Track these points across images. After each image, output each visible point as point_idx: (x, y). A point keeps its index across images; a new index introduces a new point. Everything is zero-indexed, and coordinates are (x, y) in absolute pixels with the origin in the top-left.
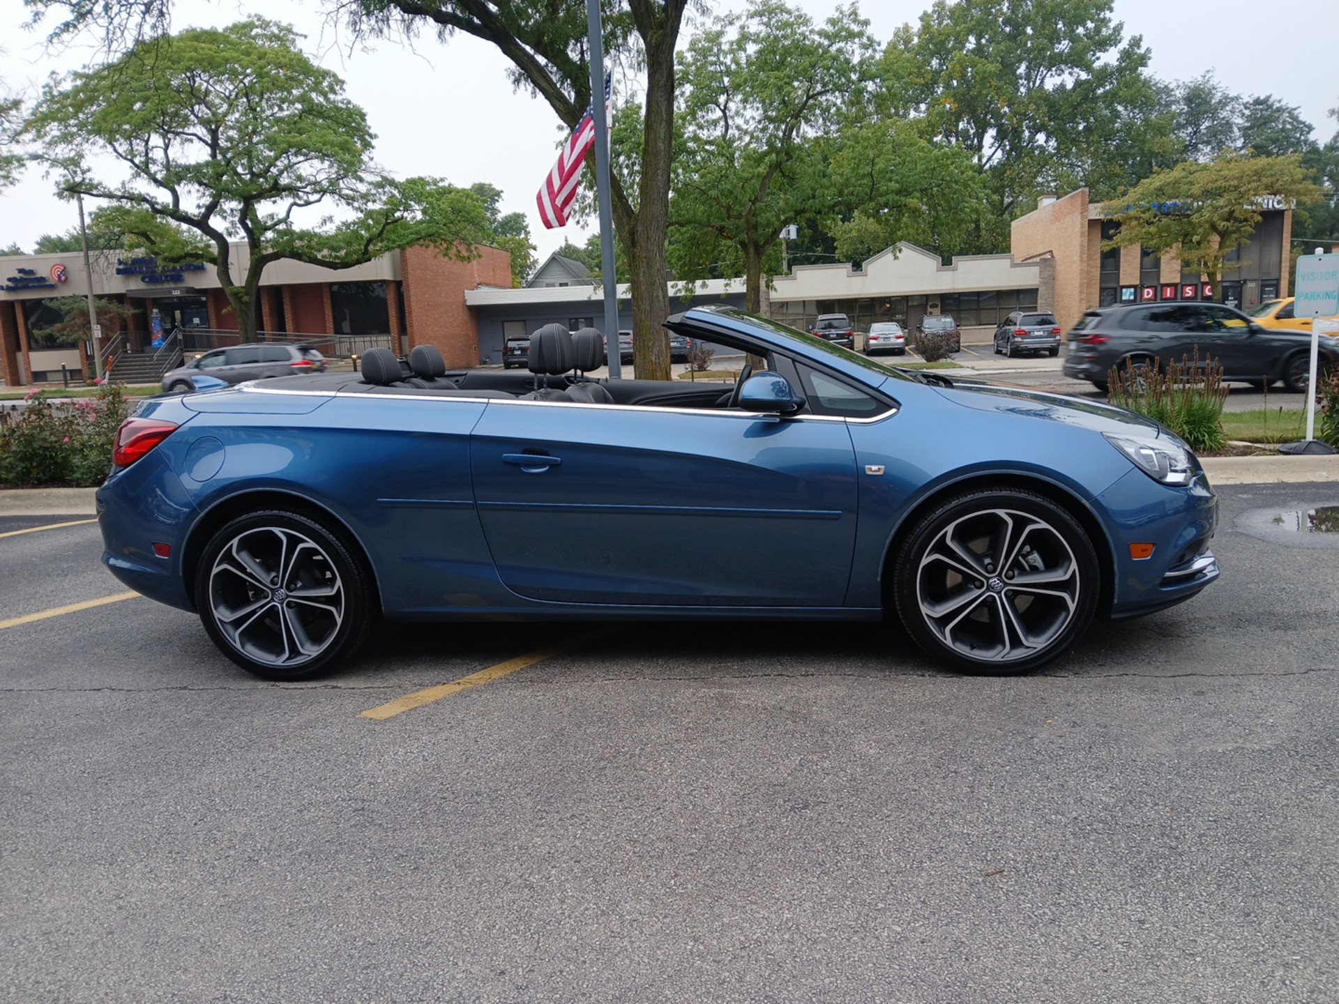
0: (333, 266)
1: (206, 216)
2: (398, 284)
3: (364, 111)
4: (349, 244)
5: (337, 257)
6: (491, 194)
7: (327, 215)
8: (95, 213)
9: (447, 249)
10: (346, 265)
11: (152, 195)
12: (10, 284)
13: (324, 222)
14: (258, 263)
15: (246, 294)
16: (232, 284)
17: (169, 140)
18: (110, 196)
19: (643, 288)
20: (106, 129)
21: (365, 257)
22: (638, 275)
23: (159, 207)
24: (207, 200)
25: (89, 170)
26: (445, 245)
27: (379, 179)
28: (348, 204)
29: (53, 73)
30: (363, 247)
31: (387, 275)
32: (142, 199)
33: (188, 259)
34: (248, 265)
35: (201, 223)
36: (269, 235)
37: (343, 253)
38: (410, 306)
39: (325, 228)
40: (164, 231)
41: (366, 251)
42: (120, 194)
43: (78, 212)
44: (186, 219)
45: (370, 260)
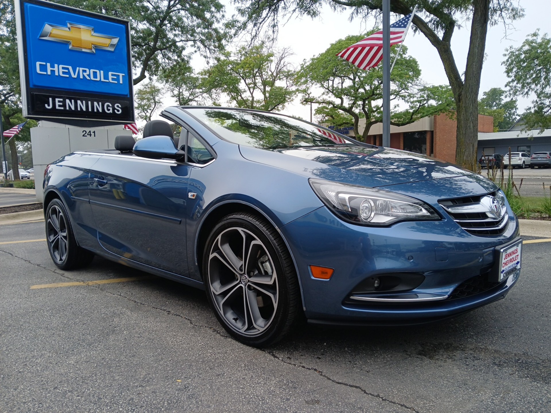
0: (398, 125)
1: (351, 108)
2: (432, 132)
3: (417, 60)
4: (405, 115)
5: (400, 121)
6: (500, 92)
7: (397, 104)
8: (317, 109)
9: (452, 116)
10: (403, 124)
11: (334, 101)
12: (295, 137)
13: (395, 107)
14: (369, 125)
15: (363, 138)
16: (358, 134)
17: (344, 80)
18: (319, 103)
19: (462, 122)
20: (322, 79)
21: (411, 121)
22: (460, 116)
23: (335, 105)
24: (352, 102)
25: (311, 93)
26: (451, 114)
27: (423, 88)
28: (403, 99)
29: (304, 59)
30: (410, 117)
31: (427, 128)
32: (329, 103)
33: (344, 125)
34: (365, 126)
35: (349, 111)
36: (375, 114)
37: (402, 119)
38: (435, 141)
39: (396, 109)
40: (338, 115)
41: (412, 118)
42: (322, 101)
43: (310, 109)
44: (344, 109)
45: (414, 122)
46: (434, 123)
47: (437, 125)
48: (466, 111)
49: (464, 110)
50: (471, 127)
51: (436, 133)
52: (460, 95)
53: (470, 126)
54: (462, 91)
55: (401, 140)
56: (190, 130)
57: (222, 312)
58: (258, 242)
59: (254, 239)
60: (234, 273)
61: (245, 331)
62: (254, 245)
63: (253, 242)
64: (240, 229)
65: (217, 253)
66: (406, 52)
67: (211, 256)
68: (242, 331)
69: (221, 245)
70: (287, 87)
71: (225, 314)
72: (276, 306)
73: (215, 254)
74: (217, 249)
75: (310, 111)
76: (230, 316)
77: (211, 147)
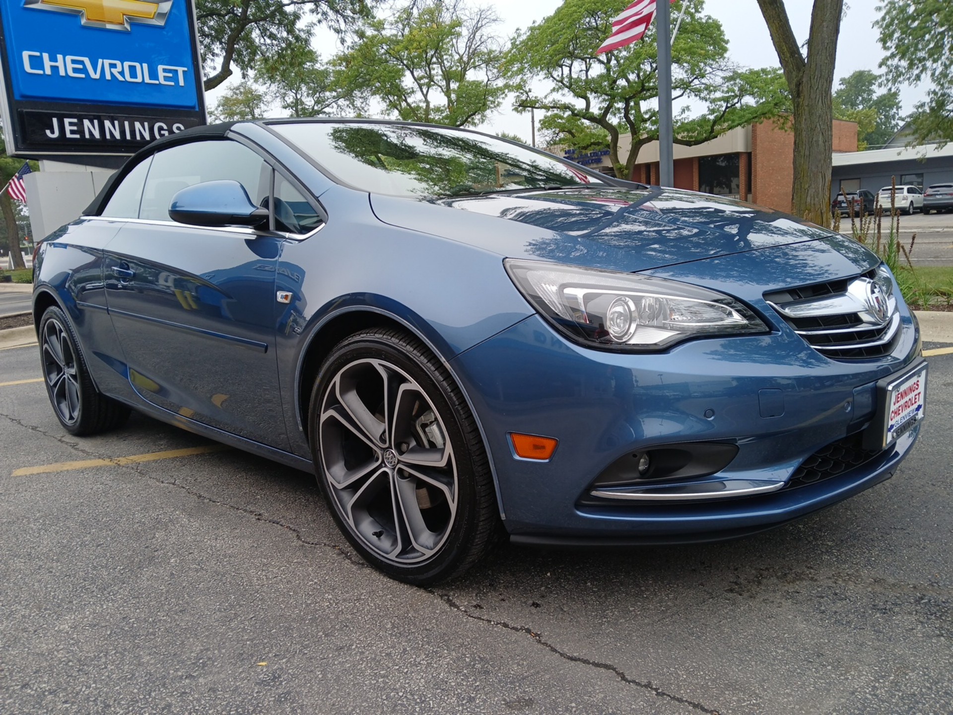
0: (688, 144)
1: (604, 115)
2: (749, 155)
3: (720, 23)
4: (701, 126)
5: (691, 137)
6: (869, 78)
7: (685, 106)
8: (543, 120)
9: (783, 124)
10: (698, 142)
11: (573, 104)
13: (683, 111)
14: (637, 146)
15: (626, 169)
16: (618, 162)
17: (590, 64)
18: (547, 108)
19: (804, 133)
20: (550, 64)
21: (711, 135)
22: (800, 123)
23: (576, 112)
24: (605, 105)
25: (530, 90)
26: (782, 121)
27: (731, 74)
28: (696, 95)
29: (518, 29)
30: (709, 128)
31: (740, 148)
32: (566, 107)
33: (593, 146)
34: (630, 147)
35: (600, 120)
36: (648, 125)
37: (696, 133)
38: (756, 171)
39: (684, 116)
40: (582, 129)
41: (712, 130)
42: (552, 105)
43: (531, 120)
44: (592, 119)
45: (716, 137)
46: (752, 138)
47: (758, 141)
48: (811, 114)
49: (807, 112)
50: (821, 142)
51: (756, 155)
52: (799, 84)
53: (817, 141)
54: (802, 77)
55: (694, 170)
56: (278, 166)
57: (351, 522)
58: (413, 385)
59: (404, 380)
60: (372, 448)
61: (396, 557)
62: (405, 392)
63: (403, 387)
64: (375, 362)
65: (336, 409)
66: (702, 9)
67: (324, 417)
68: (392, 556)
69: (341, 394)
70: (489, 80)
71: (357, 525)
72: (453, 507)
73: (331, 412)
74: (333, 402)
75: (531, 123)
76: (367, 528)
77: (317, 199)
